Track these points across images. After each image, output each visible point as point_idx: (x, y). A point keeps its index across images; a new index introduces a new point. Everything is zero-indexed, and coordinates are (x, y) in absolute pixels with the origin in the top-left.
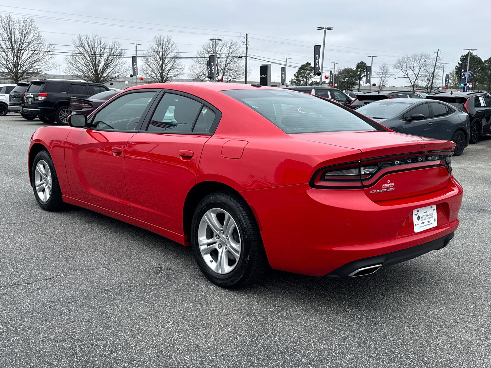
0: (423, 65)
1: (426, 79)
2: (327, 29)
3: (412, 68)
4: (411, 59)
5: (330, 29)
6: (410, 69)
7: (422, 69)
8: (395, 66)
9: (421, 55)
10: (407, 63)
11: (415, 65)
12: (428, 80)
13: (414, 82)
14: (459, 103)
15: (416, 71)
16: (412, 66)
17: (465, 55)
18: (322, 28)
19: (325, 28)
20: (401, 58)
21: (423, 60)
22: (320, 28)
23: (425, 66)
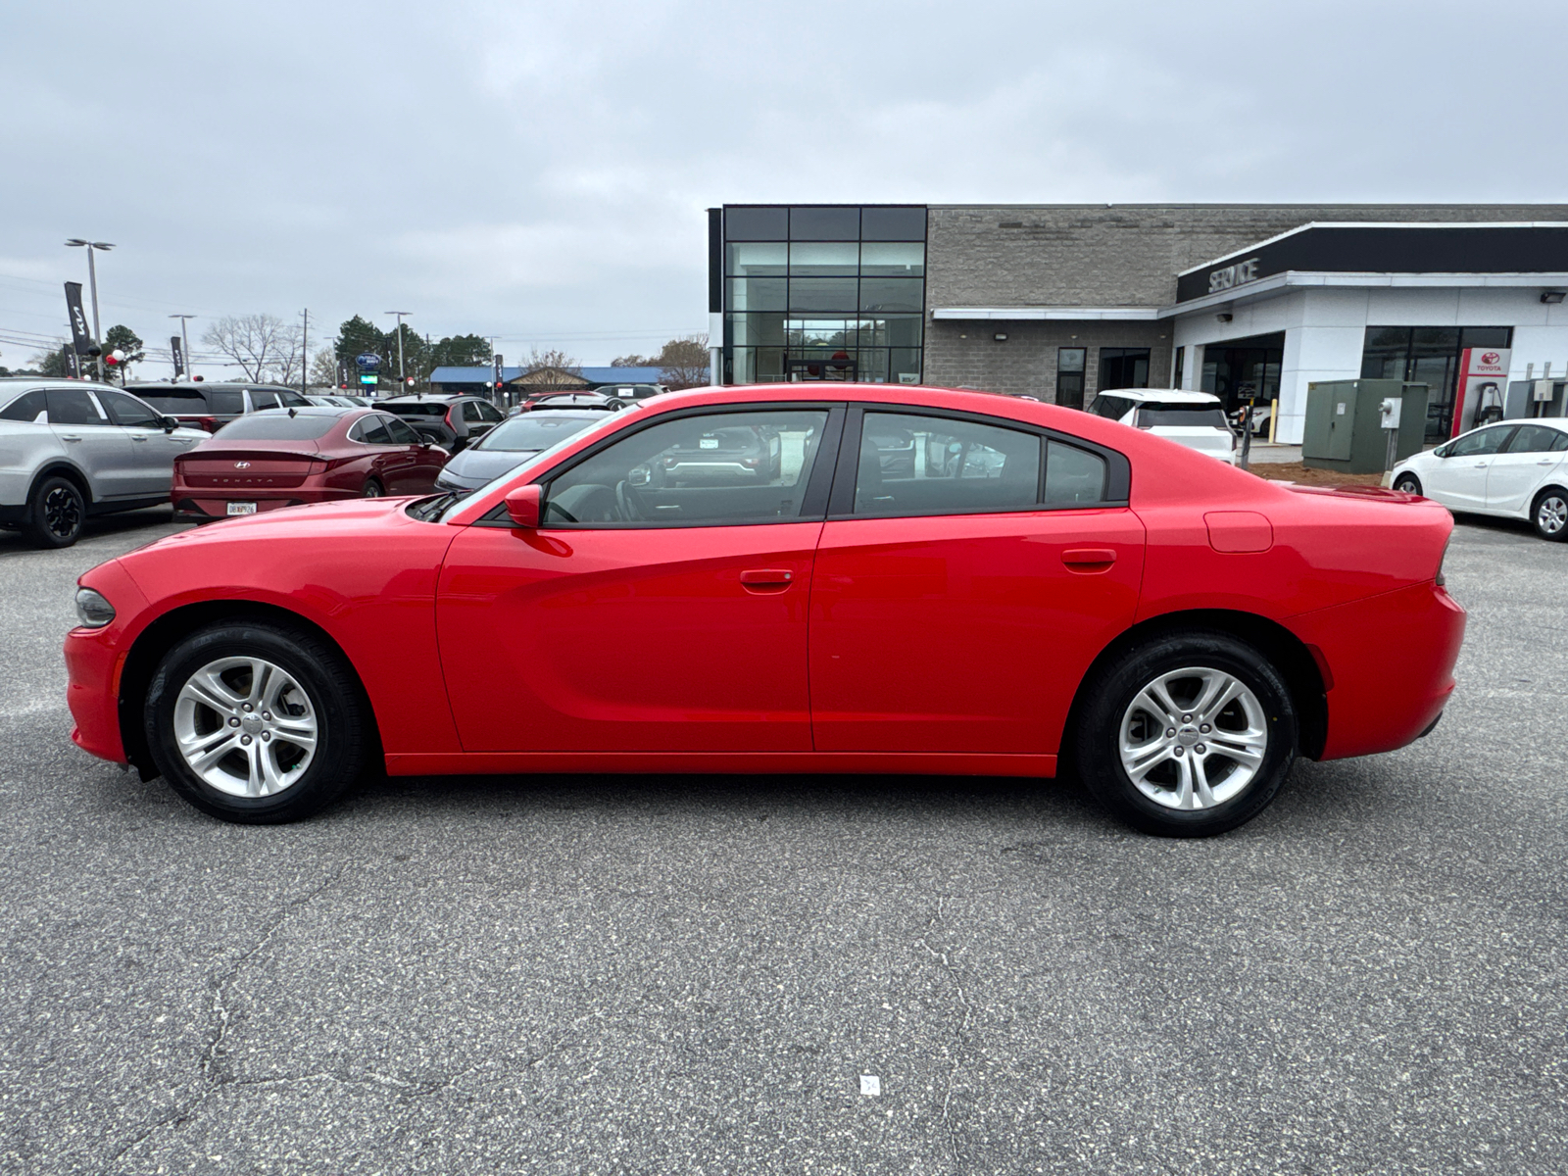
0: (271, 339)
1: (280, 367)
2: (96, 246)
3: (247, 343)
4: (241, 324)
5: (103, 247)
6: (242, 347)
7: (269, 347)
8: (206, 340)
9: (262, 318)
10: (232, 333)
11: (252, 338)
12: (283, 369)
13: (257, 375)
14: (436, 414)
15: (258, 349)
16: (245, 340)
17: (349, 323)
18: (79, 243)
19: (90, 244)
20: (217, 323)
21: (268, 329)
22: (75, 241)
23: (273, 341)
